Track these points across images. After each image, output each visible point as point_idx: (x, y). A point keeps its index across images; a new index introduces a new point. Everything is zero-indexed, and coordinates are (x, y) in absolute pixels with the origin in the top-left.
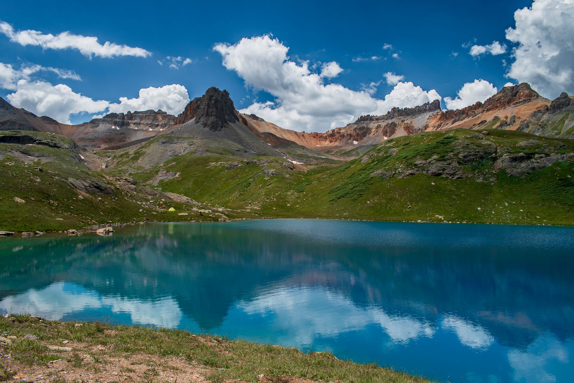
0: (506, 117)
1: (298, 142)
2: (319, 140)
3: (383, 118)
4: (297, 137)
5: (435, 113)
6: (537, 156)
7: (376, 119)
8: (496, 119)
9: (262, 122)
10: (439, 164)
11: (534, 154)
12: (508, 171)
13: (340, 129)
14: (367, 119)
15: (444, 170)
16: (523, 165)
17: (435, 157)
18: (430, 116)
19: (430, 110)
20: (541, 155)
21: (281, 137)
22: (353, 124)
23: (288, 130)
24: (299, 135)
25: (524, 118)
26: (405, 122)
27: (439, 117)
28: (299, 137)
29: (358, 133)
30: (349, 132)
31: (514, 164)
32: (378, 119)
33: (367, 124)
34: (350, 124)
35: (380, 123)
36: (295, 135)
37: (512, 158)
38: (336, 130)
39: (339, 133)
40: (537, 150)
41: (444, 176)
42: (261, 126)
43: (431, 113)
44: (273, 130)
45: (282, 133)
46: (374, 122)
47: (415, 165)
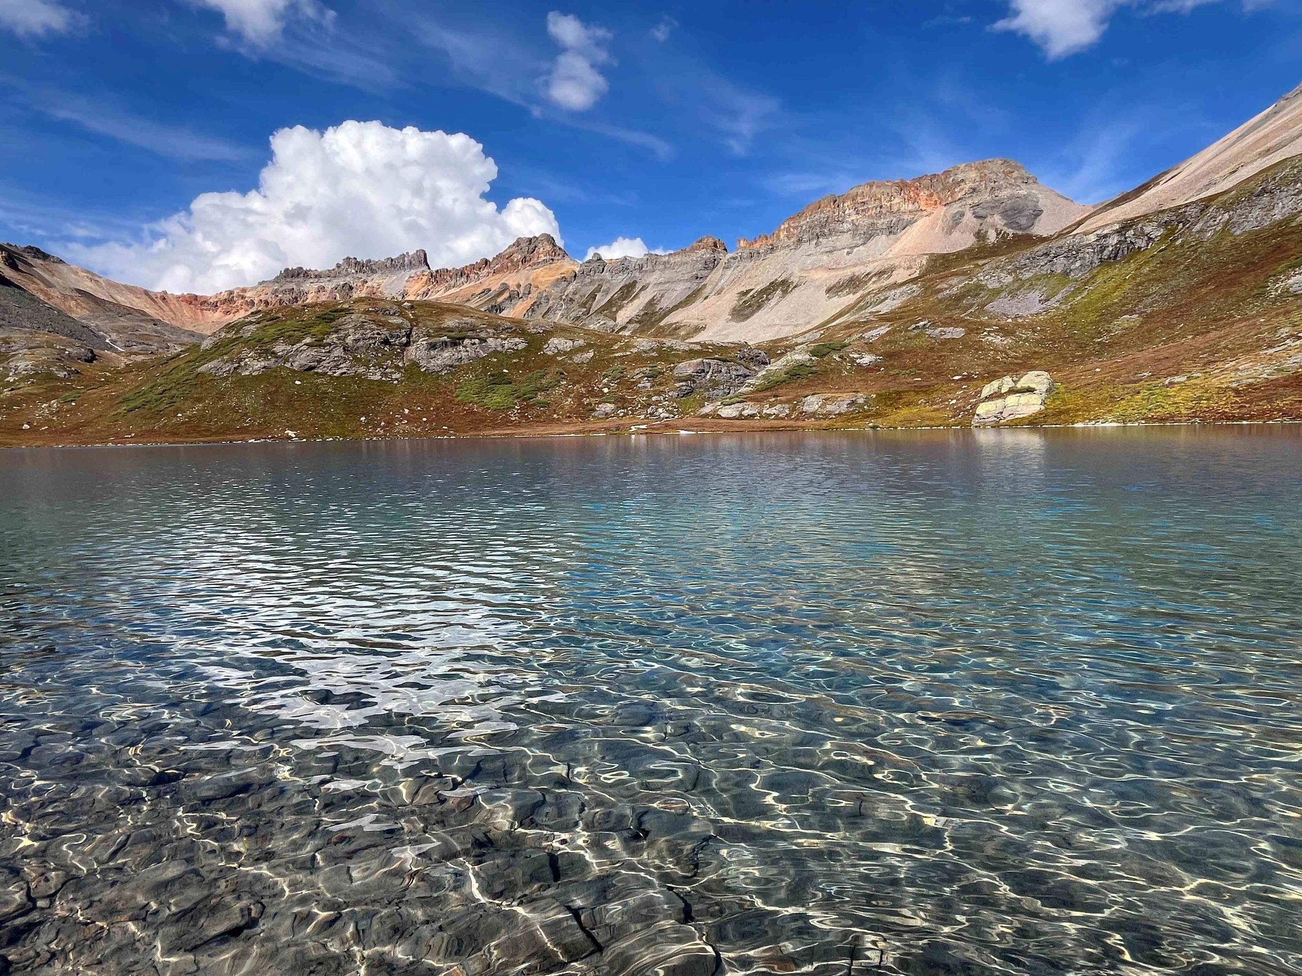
0: (519, 286)
1: (151, 311)
2: (202, 310)
3: (330, 275)
4: (150, 301)
5: (419, 271)
6: (467, 341)
7: (316, 277)
8: (505, 288)
9: (60, 266)
10: (313, 352)
11: (464, 339)
12: (423, 363)
13: (244, 290)
14: (298, 275)
15: (319, 361)
16: (446, 354)
17: (308, 340)
18: (410, 277)
19: (411, 265)
20: (473, 341)
21: (111, 300)
22: (270, 282)
23: (126, 287)
24: (154, 297)
25: (542, 288)
26: (369, 284)
27: (425, 278)
28: (155, 302)
29: (281, 300)
30: (263, 297)
31: (432, 353)
32: (318, 276)
33: (298, 285)
34: (263, 282)
35: (323, 284)
36: (144, 296)
37: (431, 344)
38: (236, 292)
39: (243, 297)
40: (469, 334)
41: (320, 371)
42: (56, 273)
43: (413, 271)
44: (89, 284)
45: (112, 291)
46: (311, 280)
47: (273, 353)
